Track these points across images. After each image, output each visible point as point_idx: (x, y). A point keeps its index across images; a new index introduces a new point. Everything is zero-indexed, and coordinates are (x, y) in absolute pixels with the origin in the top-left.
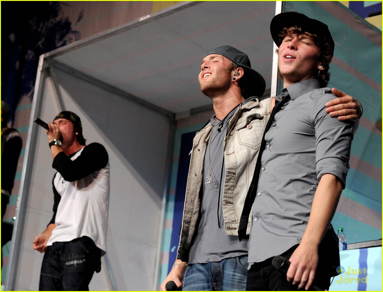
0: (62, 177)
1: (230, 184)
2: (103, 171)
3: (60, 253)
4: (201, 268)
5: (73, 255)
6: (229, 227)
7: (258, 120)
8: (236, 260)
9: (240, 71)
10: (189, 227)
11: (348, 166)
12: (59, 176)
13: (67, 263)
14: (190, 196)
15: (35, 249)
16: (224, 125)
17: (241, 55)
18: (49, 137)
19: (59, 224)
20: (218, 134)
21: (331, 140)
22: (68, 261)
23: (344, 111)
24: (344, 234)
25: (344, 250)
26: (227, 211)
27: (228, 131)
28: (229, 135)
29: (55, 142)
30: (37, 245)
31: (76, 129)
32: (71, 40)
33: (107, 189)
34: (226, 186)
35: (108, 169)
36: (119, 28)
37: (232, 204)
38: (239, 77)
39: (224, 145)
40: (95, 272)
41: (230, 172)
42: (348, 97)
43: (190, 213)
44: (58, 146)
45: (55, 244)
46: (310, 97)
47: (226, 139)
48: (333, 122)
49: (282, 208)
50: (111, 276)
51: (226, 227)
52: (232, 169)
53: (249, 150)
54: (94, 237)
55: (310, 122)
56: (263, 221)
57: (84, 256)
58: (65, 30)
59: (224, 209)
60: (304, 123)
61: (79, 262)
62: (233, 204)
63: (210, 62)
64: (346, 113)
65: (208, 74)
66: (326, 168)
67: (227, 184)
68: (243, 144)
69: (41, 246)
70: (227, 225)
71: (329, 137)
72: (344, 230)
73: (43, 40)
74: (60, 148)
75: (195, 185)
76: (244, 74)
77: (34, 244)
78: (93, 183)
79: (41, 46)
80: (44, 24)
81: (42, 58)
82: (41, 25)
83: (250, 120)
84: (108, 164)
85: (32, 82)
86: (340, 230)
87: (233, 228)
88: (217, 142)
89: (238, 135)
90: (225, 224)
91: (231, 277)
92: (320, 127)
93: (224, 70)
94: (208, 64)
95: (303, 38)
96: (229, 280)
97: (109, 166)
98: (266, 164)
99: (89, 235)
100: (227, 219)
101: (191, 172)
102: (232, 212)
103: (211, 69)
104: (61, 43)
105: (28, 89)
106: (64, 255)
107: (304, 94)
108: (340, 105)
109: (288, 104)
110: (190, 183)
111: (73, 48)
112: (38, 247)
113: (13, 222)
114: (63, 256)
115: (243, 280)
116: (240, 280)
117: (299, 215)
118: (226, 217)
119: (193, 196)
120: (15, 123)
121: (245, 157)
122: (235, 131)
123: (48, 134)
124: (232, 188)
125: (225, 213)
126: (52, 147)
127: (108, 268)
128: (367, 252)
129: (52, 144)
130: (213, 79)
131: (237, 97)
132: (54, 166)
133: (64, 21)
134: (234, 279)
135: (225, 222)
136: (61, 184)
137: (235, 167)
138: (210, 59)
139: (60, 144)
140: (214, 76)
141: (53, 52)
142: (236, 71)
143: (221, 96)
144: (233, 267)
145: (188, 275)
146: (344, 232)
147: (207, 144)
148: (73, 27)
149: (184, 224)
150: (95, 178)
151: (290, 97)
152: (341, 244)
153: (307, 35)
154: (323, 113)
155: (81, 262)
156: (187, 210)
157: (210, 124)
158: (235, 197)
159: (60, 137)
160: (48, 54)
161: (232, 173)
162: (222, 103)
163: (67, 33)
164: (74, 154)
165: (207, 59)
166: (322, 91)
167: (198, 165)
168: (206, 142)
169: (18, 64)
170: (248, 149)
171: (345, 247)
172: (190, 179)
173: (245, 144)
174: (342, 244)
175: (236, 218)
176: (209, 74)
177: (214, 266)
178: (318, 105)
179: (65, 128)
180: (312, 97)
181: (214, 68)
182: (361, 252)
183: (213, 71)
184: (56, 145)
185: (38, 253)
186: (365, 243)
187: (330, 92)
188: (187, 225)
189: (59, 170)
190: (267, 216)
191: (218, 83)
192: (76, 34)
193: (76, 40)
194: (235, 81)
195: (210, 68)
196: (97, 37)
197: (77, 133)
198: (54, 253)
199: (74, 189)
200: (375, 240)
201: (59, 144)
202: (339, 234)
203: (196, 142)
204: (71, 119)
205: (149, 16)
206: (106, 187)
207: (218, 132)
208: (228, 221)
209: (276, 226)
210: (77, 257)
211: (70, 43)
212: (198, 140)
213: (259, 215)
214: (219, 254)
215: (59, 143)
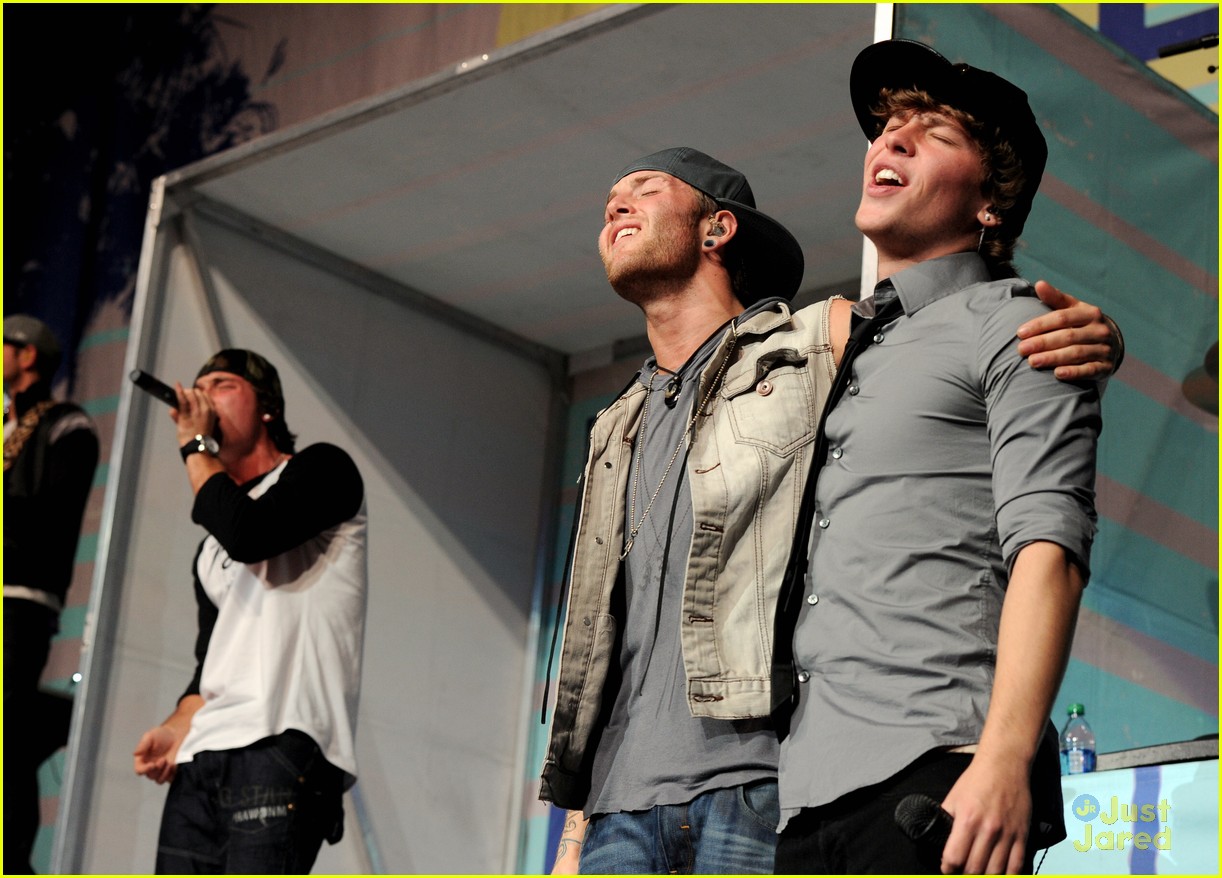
0: (221, 548)
1: (707, 560)
2: (348, 531)
3: (218, 785)
4: (631, 825)
5: (256, 792)
6: (699, 693)
7: (790, 369)
8: (736, 796)
9: (725, 222)
10: (577, 702)
11: (1093, 516)
12: (212, 547)
13: (239, 817)
14: (584, 607)
15: (140, 774)
16: (686, 385)
17: (725, 173)
18: (181, 428)
19: (212, 696)
20: (666, 414)
21: (1042, 438)
22: (242, 809)
23: (1071, 350)
24: (1087, 725)
25: (1086, 771)
26: (694, 644)
27: (699, 402)
28: (701, 415)
29: (199, 443)
30: (145, 761)
31: (265, 403)
32: (247, 132)
33: (358, 584)
34: (693, 566)
35: (360, 523)
36: (395, 93)
37: (710, 623)
38: (724, 238)
39: (687, 443)
40: (325, 843)
41: (707, 525)
42: (1083, 308)
43: (582, 660)
44: (209, 454)
45: (200, 757)
46: (968, 306)
47: (694, 424)
48: (1041, 385)
49: (884, 639)
50: (374, 855)
51: (689, 694)
52: (713, 514)
53: (764, 460)
54: (320, 732)
55: (971, 383)
56: (827, 682)
57: (289, 794)
58: (229, 102)
59: (684, 637)
60: (953, 386)
61: (276, 811)
62: (712, 621)
63: (635, 194)
64: (1078, 358)
65: (629, 231)
66: (1033, 524)
67: (696, 560)
68: (746, 440)
69: (159, 762)
70: (695, 686)
71: (1036, 430)
72: (1086, 711)
73: (164, 130)
74: (216, 461)
75: (597, 572)
76: (738, 229)
77: (138, 759)
78: (315, 567)
79: (157, 151)
80: (165, 83)
81: (159, 186)
82: (157, 85)
83: (765, 369)
84: (361, 510)
85: (128, 261)
86: (1075, 710)
87: (711, 696)
88: (665, 438)
89: (730, 412)
90: (687, 683)
91: (720, 847)
92: (1003, 400)
93: (679, 215)
94: (627, 200)
95: (935, 123)
96: (714, 858)
97: (365, 513)
98: (834, 510)
99: (304, 726)
100: (695, 666)
101: (585, 533)
102: (709, 646)
103: (640, 213)
104: (217, 140)
105: (115, 279)
106: (230, 791)
107: (943, 297)
108: (1062, 334)
109: (897, 326)
110: (581, 567)
111: (254, 157)
112: (150, 765)
113: (72, 690)
114: (225, 793)
115: (756, 855)
116: (748, 854)
117: (939, 660)
118: (691, 662)
119: (591, 607)
120: (78, 386)
121: (752, 479)
122: (718, 401)
123: (176, 419)
124: (712, 573)
125: (687, 648)
126: (191, 458)
127: (365, 829)
128: (1157, 777)
129: (189, 450)
130: (646, 244)
131: (722, 302)
132: (199, 515)
133: (226, 74)
134: (730, 852)
135: (688, 675)
136: (220, 572)
137: (723, 510)
138: (635, 187)
139: (216, 448)
140: (648, 233)
141: (193, 169)
142: (715, 220)
143: (672, 296)
144: (727, 816)
145: (592, 850)
146: (1086, 717)
147: (633, 448)
148: (256, 92)
149: (563, 693)
150: (323, 550)
151: (901, 307)
152: (1077, 755)
153: (947, 114)
154: (1012, 356)
155: (280, 811)
156: (571, 650)
157: (638, 385)
158: (718, 600)
159: (214, 427)
160: (177, 176)
161: (712, 525)
162: (675, 316)
163: (236, 109)
164: (259, 480)
165: (623, 186)
166: (1003, 288)
167: (607, 510)
168: (631, 441)
169: (85, 205)
170: (762, 454)
171: (1090, 763)
172: (583, 553)
173: (752, 441)
174: (1081, 753)
175: (722, 666)
176: (634, 231)
177: (669, 819)
178: (995, 333)
179: (230, 401)
180: (971, 305)
181: (649, 212)
182: (1138, 779)
183: (643, 219)
184: (202, 452)
185: (150, 784)
186: (1152, 749)
187: (1028, 292)
188: (570, 695)
189: (213, 530)
190: (839, 666)
191: (662, 256)
192: (265, 114)
193: (264, 131)
194: (711, 251)
195: (634, 212)
196: (327, 123)
197: (267, 417)
198: (199, 786)
199: (259, 584)
200: (1182, 742)
201: (210, 448)
202: (1072, 722)
203: (600, 441)
204: (248, 372)
205: (485, 57)
206: (355, 581)
207: (666, 407)
208: (698, 674)
209: (868, 697)
210: (269, 797)
211: (247, 139)
212: (606, 433)
213: (812, 666)
214: (685, 780)
215: (212, 446)
